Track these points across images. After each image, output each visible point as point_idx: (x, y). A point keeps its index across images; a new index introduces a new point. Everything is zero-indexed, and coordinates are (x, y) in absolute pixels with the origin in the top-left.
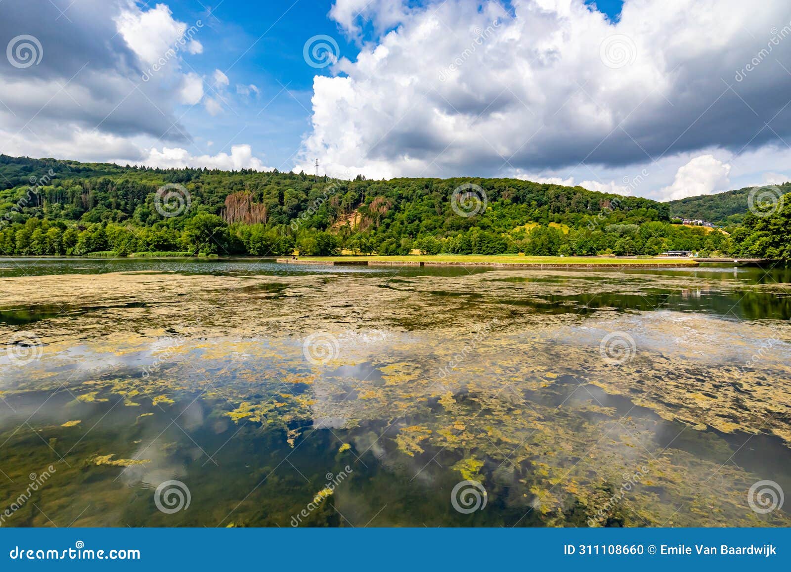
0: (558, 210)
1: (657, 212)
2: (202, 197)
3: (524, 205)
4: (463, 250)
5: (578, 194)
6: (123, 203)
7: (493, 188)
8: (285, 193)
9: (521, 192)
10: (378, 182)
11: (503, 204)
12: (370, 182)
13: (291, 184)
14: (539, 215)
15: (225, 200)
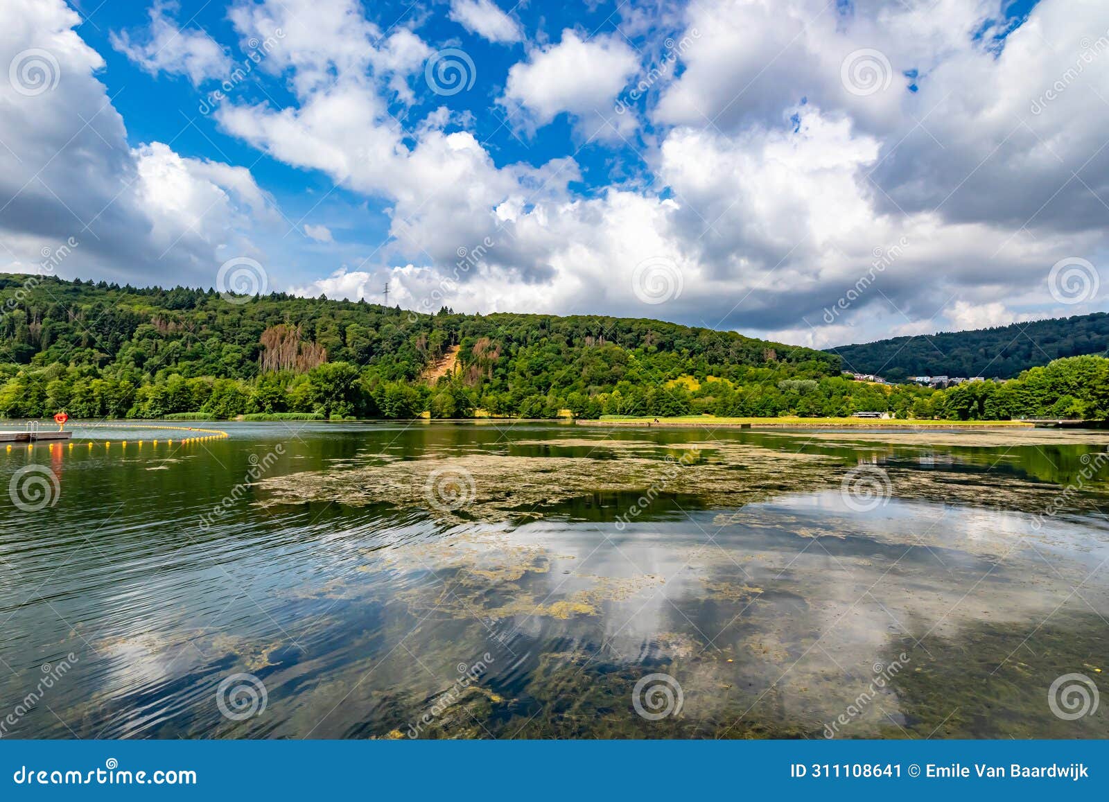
0: (713, 360)
1: (828, 365)
2: (222, 331)
3: (674, 354)
4: (636, 410)
5: (736, 342)
6: (99, 338)
7: (630, 331)
8: (347, 329)
9: (667, 338)
10: (473, 318)
11: (646, 350)
12: (461, 318)
13: (352, 318)
14: (694, 367)
15: (259, 338)
